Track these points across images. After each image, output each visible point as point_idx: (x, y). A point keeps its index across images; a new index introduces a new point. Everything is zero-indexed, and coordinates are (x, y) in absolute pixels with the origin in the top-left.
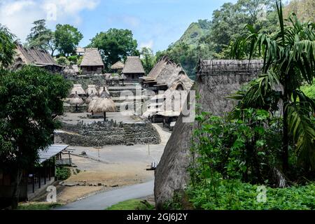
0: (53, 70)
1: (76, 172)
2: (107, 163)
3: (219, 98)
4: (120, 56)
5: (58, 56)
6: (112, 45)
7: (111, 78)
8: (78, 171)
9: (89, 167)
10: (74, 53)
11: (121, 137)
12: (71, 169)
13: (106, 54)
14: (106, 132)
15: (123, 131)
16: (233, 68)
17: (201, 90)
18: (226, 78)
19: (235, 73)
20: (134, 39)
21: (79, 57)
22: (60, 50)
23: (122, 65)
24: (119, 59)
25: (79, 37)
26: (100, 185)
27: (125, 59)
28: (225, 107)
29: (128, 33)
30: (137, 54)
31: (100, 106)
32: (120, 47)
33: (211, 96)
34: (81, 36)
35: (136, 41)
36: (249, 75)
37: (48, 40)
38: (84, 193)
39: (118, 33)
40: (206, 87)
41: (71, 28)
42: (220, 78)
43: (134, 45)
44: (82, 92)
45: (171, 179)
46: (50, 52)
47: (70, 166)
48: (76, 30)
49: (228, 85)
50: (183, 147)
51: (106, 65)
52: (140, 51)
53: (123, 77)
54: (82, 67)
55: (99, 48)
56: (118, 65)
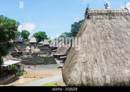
0: (20, 43)
1: (26, 73)
2: (38, 70)
3: (99, 27)
4: (42, 40)
5: (22, 40)
6: (40, 36)
7: (39, 46)
8: (27, 73)
9: (31, 72)
10: (28, 39)
11: (43, 62)
12: (24, 72)
13: (38, 39)
14: (37, 60)
15: (44, 59)
16: (105, 12)
17: (89, 23)
18: (102, 16)
19: (106, 14)
20: (46, 34)
21: (29, 40)
22: (23, 38)
23: (43, 43)
24: (42, 41)
25: (29, 34)
26: (35, 77)
27: (43, 41)
28: (103, 31)
29: (44, 33)
30: (47, 39)
31: (36, 51)
32: (42, 37)
33: (95, 26)
34: (30, 34)
35: (47, 35)
36: (113, 16)
37: (19, 35)
38: (27, 81)
39: (41, 33)
40: (92, 21)
41: (26, 31)
42: (99, 16)
43: (46, 36)
44: (29, 49)
45: (76, 70)
46: (20, 39)
47: (24, 71)
48: (28, 32)
49: (103, 20)
50: (82, 52)
51: (37, 42)
52: (48, 38)
53: (43, 45)
54: (30, 43)
55: (35, 37)
56: (41, 42)
